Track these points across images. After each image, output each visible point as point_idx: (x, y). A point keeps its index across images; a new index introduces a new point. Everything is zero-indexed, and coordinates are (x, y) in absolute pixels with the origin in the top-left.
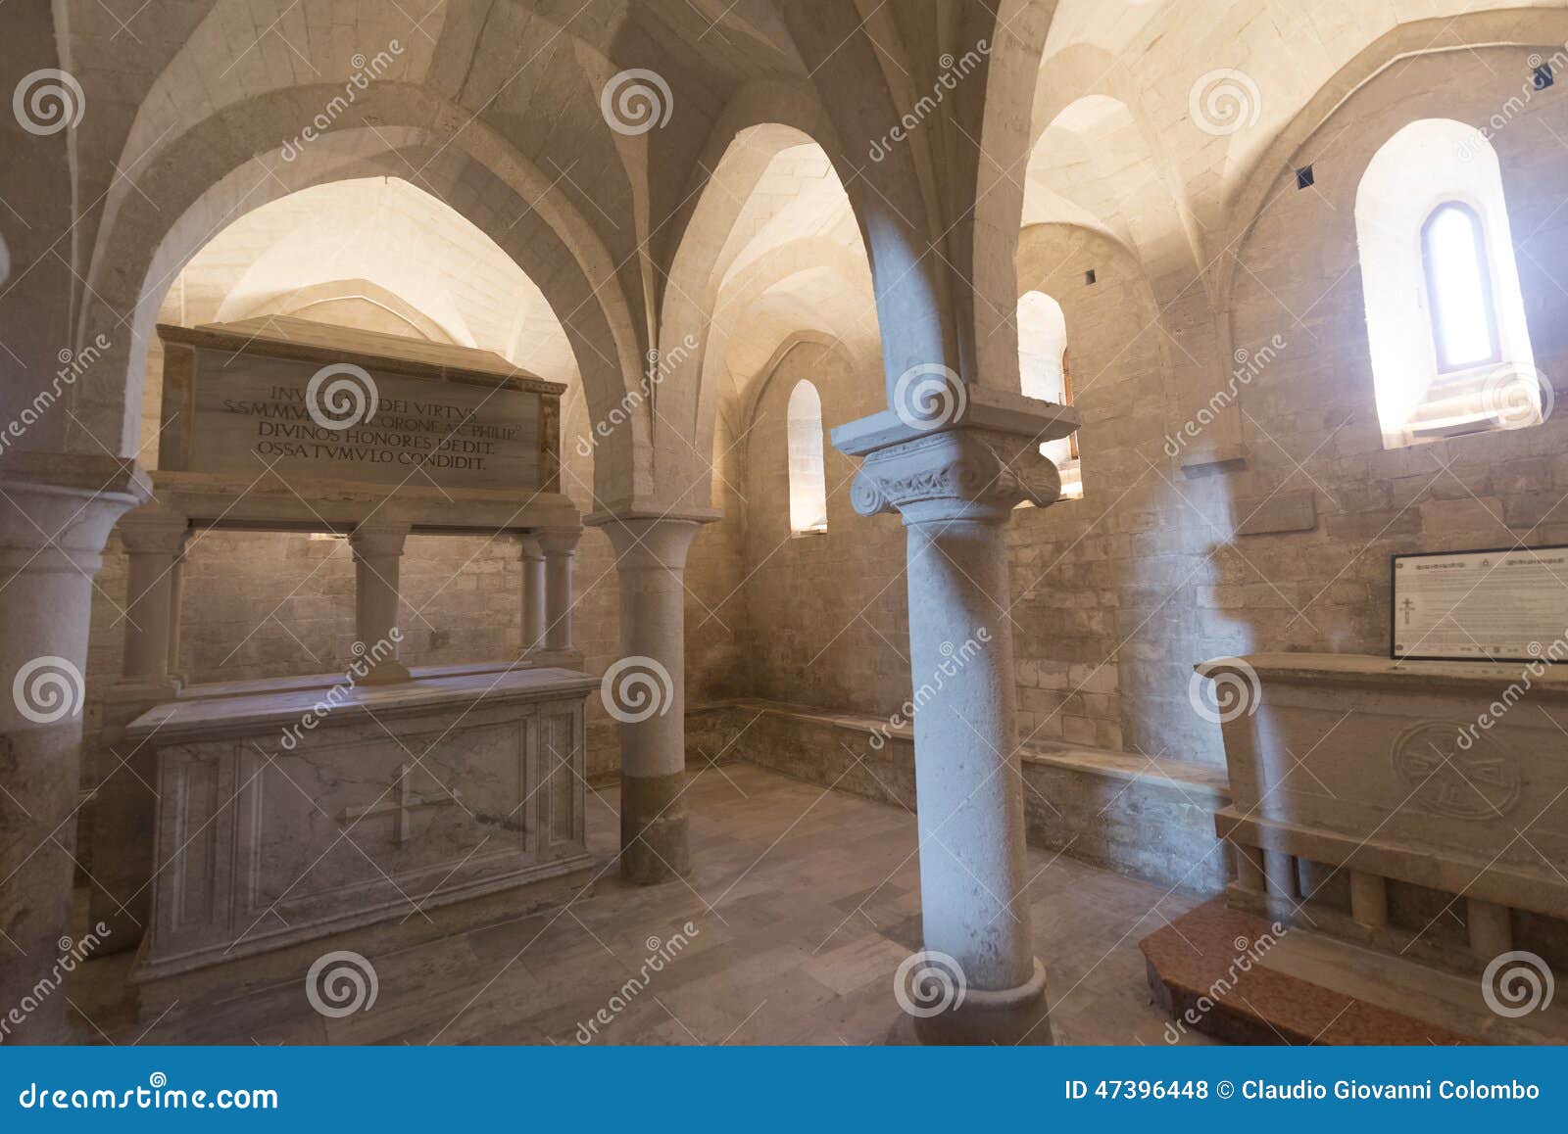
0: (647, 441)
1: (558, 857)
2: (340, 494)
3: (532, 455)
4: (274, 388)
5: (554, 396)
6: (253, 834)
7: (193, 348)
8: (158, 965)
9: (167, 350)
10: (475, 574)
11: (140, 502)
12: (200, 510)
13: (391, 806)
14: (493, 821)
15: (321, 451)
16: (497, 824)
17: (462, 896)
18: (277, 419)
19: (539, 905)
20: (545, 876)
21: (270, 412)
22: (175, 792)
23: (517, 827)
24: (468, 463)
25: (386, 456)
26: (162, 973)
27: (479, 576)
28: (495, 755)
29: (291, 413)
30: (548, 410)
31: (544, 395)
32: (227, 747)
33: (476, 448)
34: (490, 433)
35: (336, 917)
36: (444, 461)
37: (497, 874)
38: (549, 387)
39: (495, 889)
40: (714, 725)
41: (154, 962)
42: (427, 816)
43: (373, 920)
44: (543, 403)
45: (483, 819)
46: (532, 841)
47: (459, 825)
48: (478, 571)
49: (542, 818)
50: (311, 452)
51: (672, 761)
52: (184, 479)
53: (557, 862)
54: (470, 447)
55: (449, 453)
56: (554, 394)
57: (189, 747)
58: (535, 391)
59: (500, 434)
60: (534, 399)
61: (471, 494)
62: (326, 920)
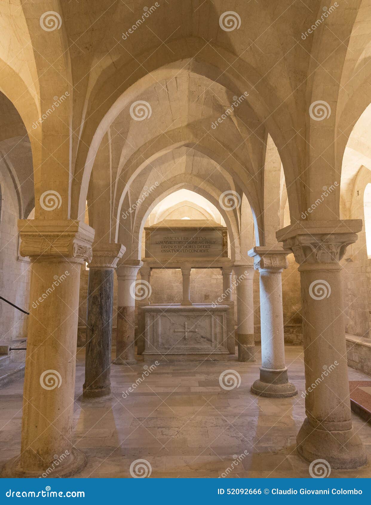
0: (238, 245)
1: (220, 350)
2: (177, 261)
3: (220, 247)
4: (164, 238)
5: (226, 231)
6: (160, 331)
7: (150, 231)
8: (147, 352)
9: (146, 232)
10: (215, 279)
11: (142, 267)
12: (152, 266)
13: (183, 330)
14: (205, 338)
15: (173, 251)
16: (205, 339)
17: (198, 353)
18: (165, 244)
19: (215, 360)
20: (216, 353)
21: (163, 243)
22: (148, 321)
23: (210, 340)
24: (204, 251)
25: (186, 251)
26: (147, 353)
27: (217, 279)
28: (204, 323)
29: (167, 243)
30: (224, 235)
31: (223, 231)
32: (155, 314)
33: (206, 247)
34: (211, 242)
35: (174, 351)
36: (199, 251)
37: (206, 350)
38: (224, 228)
39: (205, 353)
40: (293, 332)
41: (146, 351)
42: (191, 334)
43: (180, 353)
44: (223, 233)
45: (202, 337)
46: (213, 344)
47: (197, 337)
48: (216, 278)
49: (216, 339)
50: (171, 251)
51: (248, 331)
52: (149, 259)
53: (219, 351)
54: (205, 247)
55: (200, 249)
56: (225, 230)
57: (150, 313)
58: (220, 230)
59: (212, 242)
60: (221, 232)
61: (205, 259)
62: (172, 351)
